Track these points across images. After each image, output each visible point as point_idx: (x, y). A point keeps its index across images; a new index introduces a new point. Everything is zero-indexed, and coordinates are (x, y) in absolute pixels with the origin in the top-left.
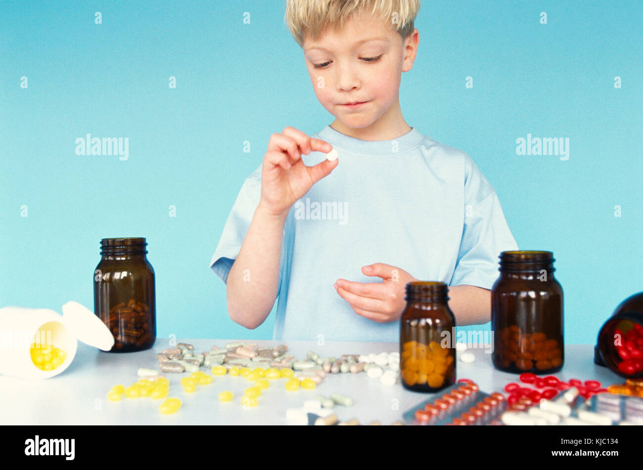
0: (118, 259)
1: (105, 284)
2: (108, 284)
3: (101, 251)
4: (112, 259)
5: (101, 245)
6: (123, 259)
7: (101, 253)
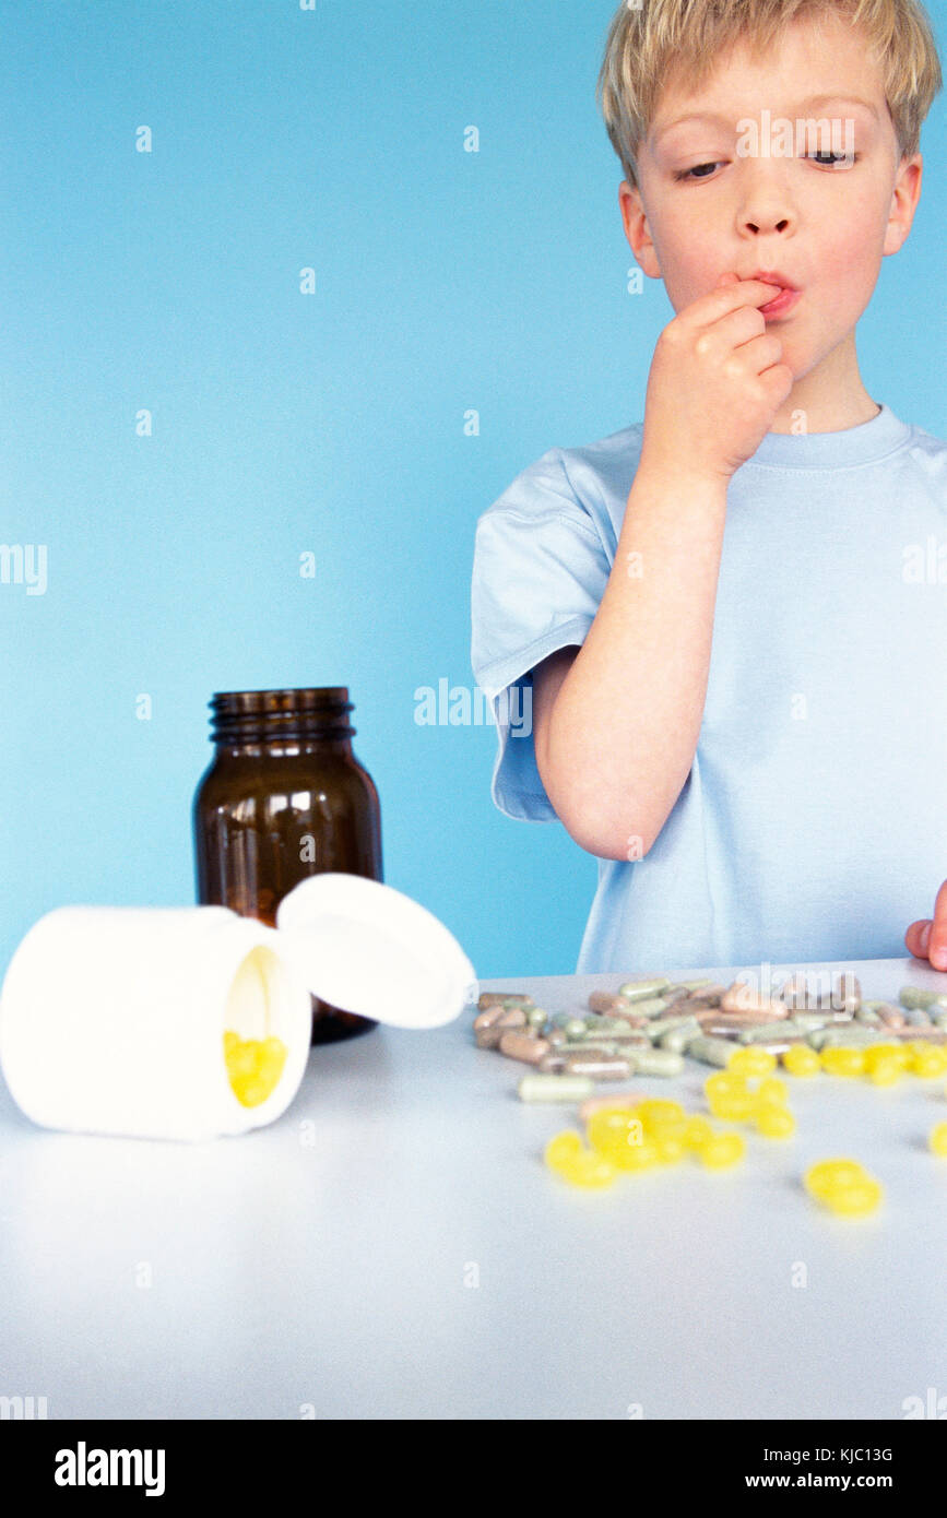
0: (277, 752)
1: (241, 833)
2: (251, 832)
3: (212, 730)
4: (257, 753)
5: (211, 713)
6: (293, 751)
7: (214, 738)
